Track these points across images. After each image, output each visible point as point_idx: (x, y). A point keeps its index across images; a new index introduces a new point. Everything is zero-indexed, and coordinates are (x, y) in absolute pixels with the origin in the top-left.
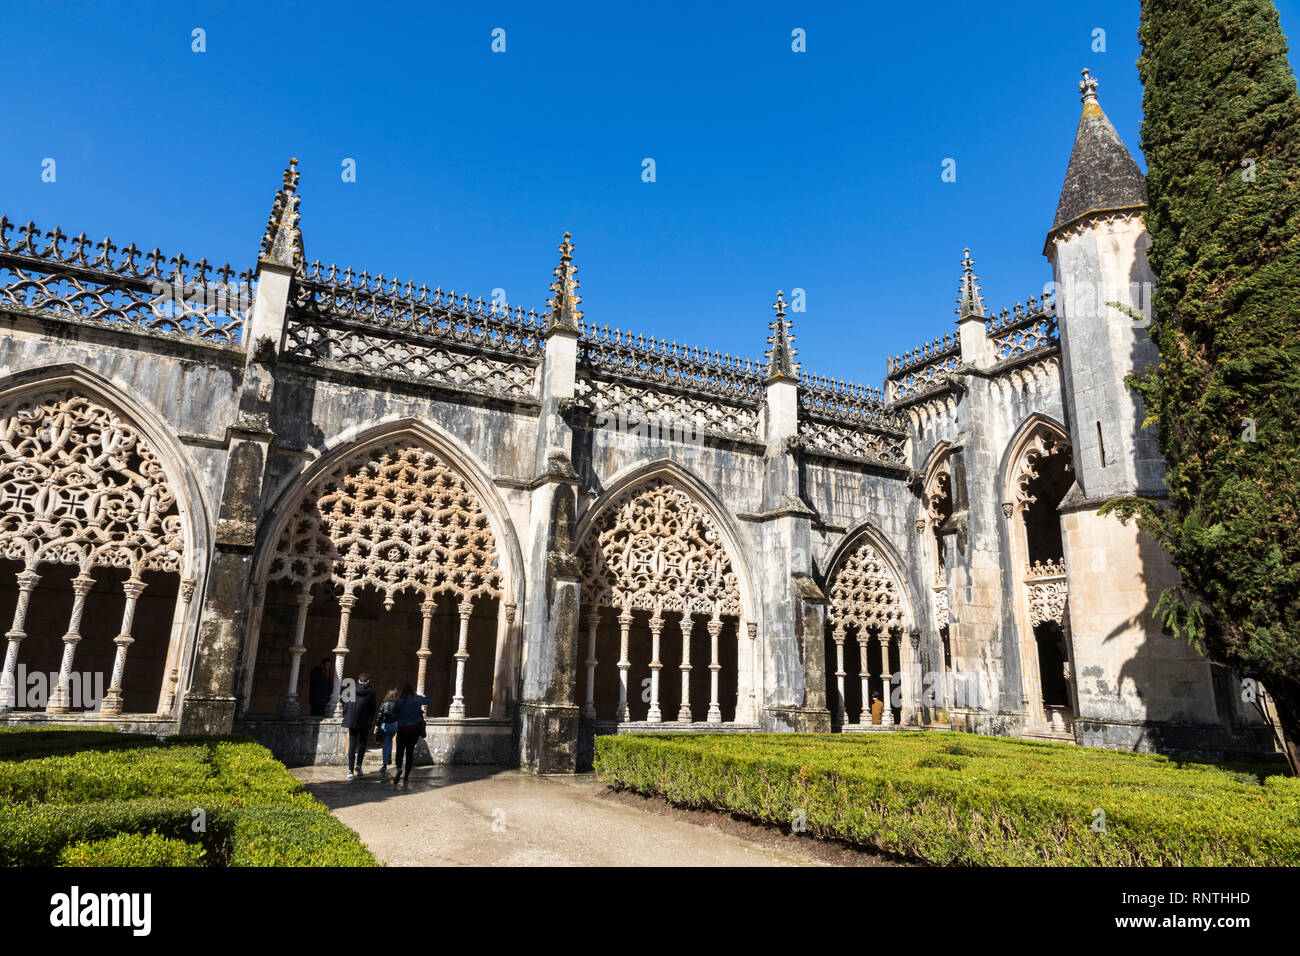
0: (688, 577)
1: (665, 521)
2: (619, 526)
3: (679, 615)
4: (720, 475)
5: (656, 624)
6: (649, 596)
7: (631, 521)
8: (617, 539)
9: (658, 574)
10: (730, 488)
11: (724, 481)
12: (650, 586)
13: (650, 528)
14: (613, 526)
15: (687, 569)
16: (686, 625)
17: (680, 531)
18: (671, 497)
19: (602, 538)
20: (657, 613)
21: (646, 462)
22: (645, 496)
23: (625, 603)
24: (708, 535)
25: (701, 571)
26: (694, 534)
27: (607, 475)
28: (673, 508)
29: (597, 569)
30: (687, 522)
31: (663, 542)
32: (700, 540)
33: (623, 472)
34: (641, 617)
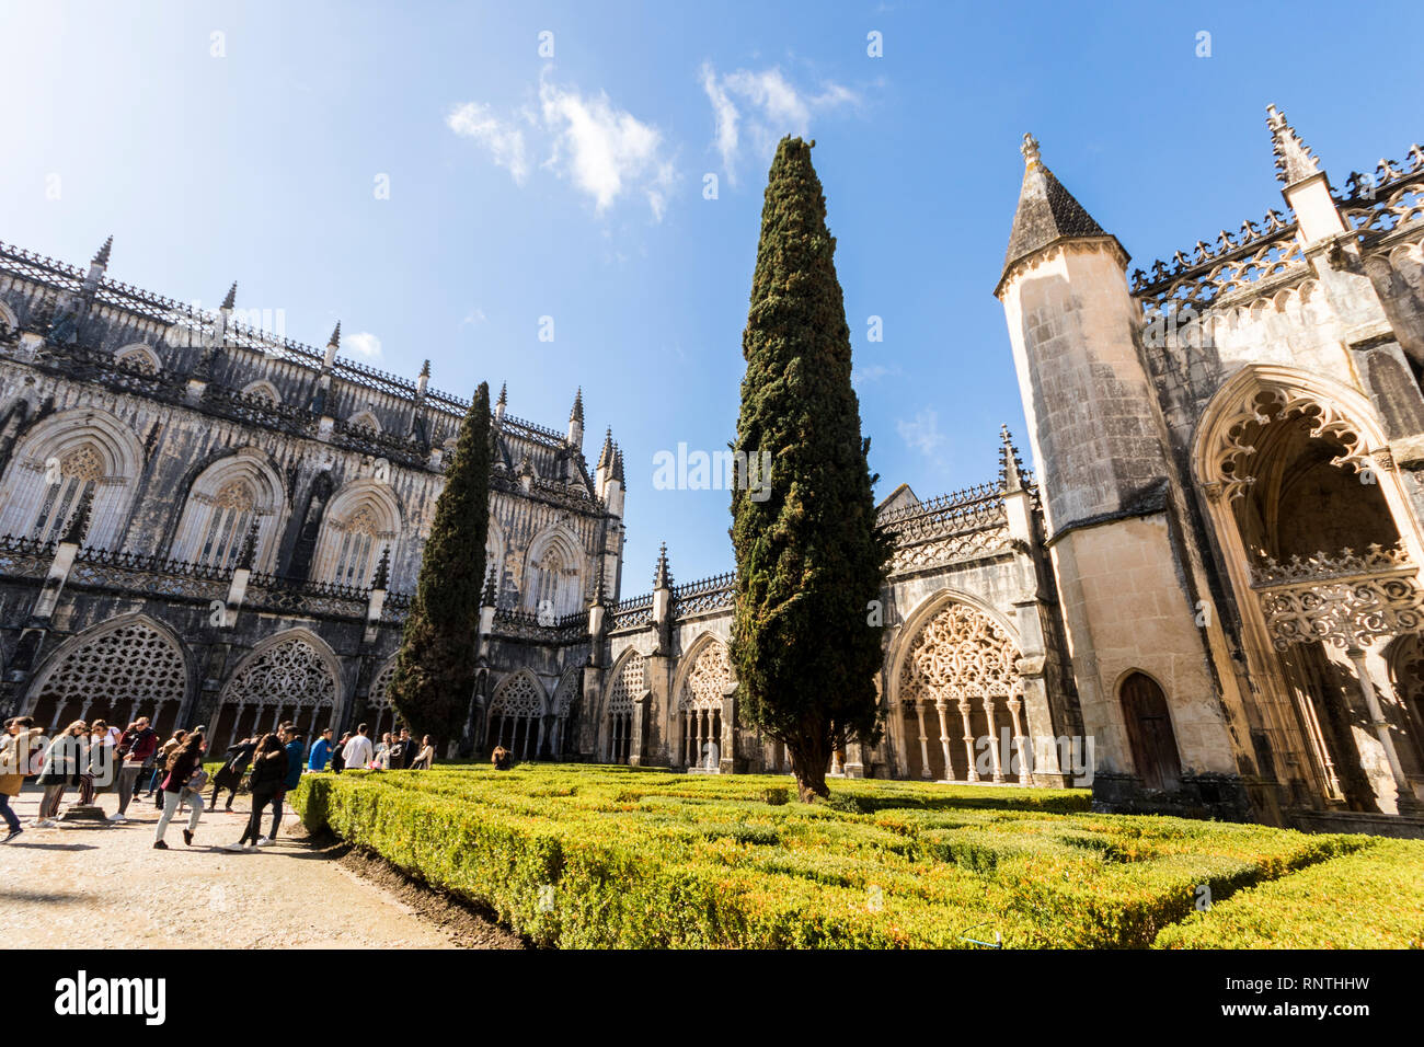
0: (982, 670)
1: (958, 631)
2: (927, 643)
3: (981, 700)
4: (988, 586)
5: (963, 708)
6: (954, 688)
7: (933, 638)
8: (927, 651)
9: (958, 671)
10: (998, 593)
11: (992, 590)
12: (954, 680)
13: (949, 639)
14: (922, 643)
15: (980, 662)
16: (988, 707)
17: (972, 636)
18: (959, 613)
19: (916, 655)
20: (962, 699)
21: (930, 594)
22: (941, 618)
23: (938, 695)
24: (996, 635)
25: (993, 662)
26: (982, 636)
27: (906, 611)
28: (964, 620)
29: (915, 674)
30: (975, 628)
31: (959, 647)
32: (989, 639)
33: (916, 605)
34: (951, 704)
